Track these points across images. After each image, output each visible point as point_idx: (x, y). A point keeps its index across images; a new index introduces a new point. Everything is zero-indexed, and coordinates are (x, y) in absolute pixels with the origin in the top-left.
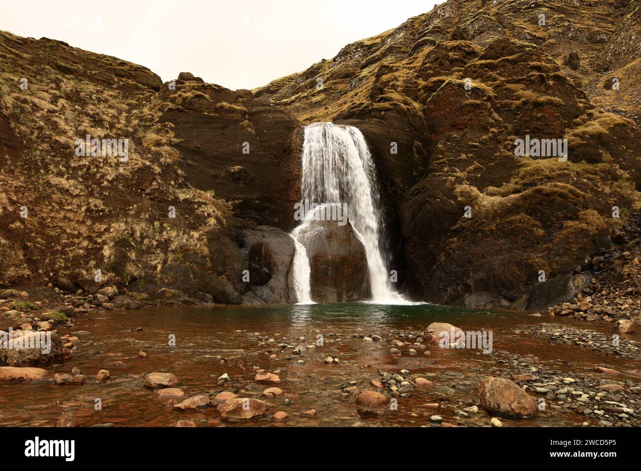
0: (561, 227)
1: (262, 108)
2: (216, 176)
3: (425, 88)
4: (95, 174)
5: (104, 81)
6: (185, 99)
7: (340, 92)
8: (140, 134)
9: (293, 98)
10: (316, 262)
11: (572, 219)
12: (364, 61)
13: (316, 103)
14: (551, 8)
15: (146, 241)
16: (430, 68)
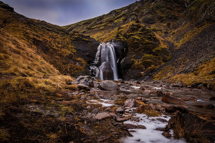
0: (148, 68)
1: (92, 40)
2: (83, 55)
3: (128, 35)
4: (62, 55)
5: (57, 33)
6: (76, 38)
7: (109, 26)
8: (67, 46)
9: (95, 27)
10: (104, 73)
11: (150, 67)
12: (116, 17)
13: (102, 29)
14: (167, 8)
15: (74, 68)
16: (130, 30)
